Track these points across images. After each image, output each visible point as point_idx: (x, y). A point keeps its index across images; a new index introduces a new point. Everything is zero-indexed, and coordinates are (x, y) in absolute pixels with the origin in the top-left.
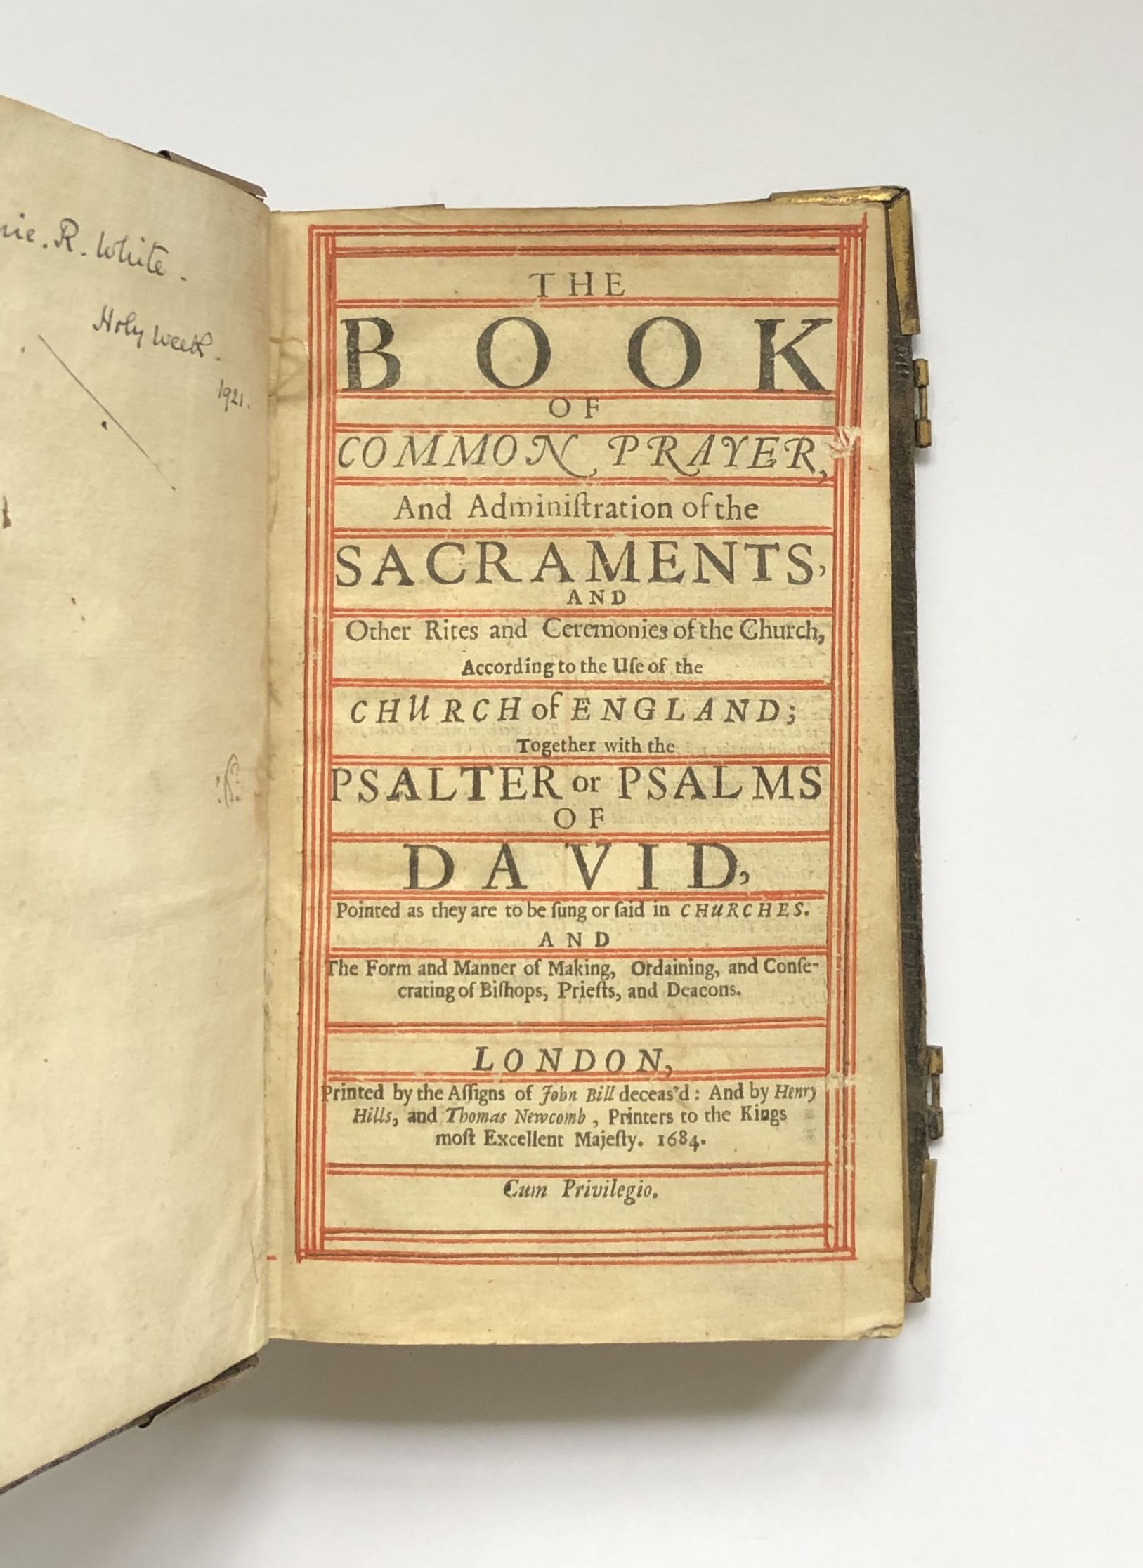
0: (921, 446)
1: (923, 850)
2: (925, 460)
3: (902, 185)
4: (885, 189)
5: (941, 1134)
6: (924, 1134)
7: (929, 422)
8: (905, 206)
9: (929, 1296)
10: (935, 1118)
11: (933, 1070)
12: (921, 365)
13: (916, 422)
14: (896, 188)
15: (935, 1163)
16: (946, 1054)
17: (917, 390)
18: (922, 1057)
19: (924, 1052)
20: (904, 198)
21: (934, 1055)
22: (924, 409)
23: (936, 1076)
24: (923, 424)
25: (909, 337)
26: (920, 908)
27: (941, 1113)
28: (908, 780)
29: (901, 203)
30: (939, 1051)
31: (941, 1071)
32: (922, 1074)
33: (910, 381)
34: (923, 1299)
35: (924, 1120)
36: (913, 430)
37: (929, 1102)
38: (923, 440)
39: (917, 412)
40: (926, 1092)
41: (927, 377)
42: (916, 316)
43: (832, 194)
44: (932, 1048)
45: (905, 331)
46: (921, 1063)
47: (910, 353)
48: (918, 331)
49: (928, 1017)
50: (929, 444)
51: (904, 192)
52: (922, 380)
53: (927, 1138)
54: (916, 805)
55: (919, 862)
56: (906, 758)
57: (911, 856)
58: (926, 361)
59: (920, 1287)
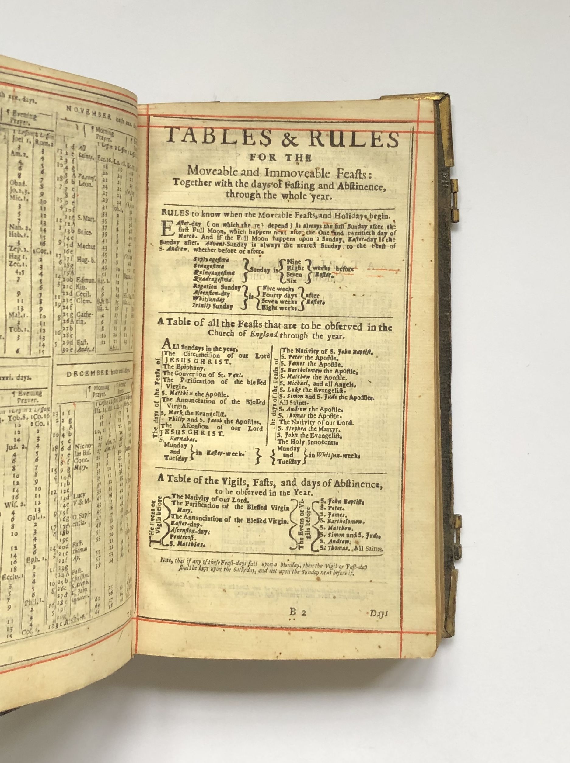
0: (454, 222)
1: (453, 420)
2: (456, 229)
3: (446, 92)
4: (437, 94)
5: (460, 557)
6: (452, 557)
7: (458, 210)
8: (448, 102)
9: (454, 635)
10: (457, 549)
11: (457, 526)
12: (455, 182)
13: (452, 210)
14: (443, 94)
15: (457, 571)
16: (462, 517)
17: (452, 194)
18: (451, 520)
19: (452, 518)
20: (447, 98)
21: (457, 518)
22: (455, 203)
23: (458, 529)
24: (455, 211)
25: (449, 168)
26: (451, 449)
27: (460, 547)
28: (446, 386)
29: (445, 102)
30: (460, 517)
31: (460, 527)
32: (451, 528)
33: (449, 190)
34: (450, 637)
35: (452, 550)
36: (450, 214)
37: (455, 541)
38: (455, 219)
39: (452, 205)
40: (453, 537)
41: (457, 188)
42: (453, 158)
43: (411, 96)
44: (456, 515)
45: (447, 165)
46: (451, 523)
47: (449, 175)
48: (453, 165)
49: (455, 501)
50: (458, 221)
51: (447, 95)
52: (455, 189)
53: (454, 558)
54: (450, 398)
55: (451, 426)
56: (445, 375)
57: (447, 422)
58: (457, 180)
59: (449, 631)
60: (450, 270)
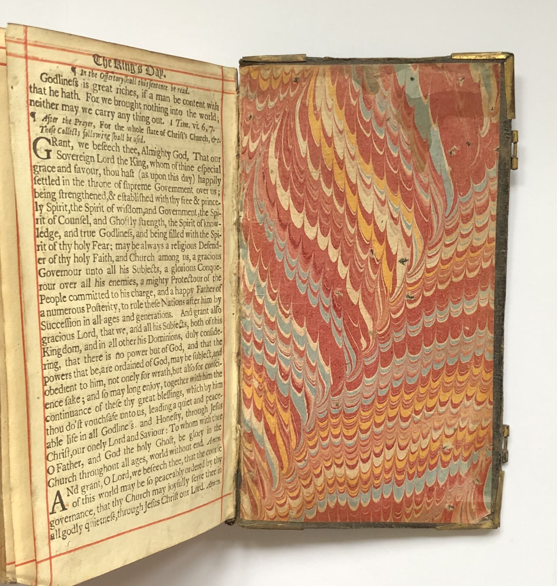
0: (513, 169)
1: (505, 344)
3: (510, 52)
4: (503, 53)
5: (507, 461)
6: (500, 461)
7: (517, 158)
8: (512, 62)
9: (499, 526)
10: (505, 455)
11: (505, 435)
12: (515, 133)
13: (512, 158)
14: (508, 53)
15: (504, 472)
16: (510, 428)
17: (513, 144)
18: (501, 430)
19: (502, 428)
20: (511, 57)
21: (506, 428)
22: (515, 152)
23: (506, 437)
24: (514, 160)
25: (510, 121)
26: (503, 368)
27: (507, 452)
29: (510, 60)
30: (508, 427)
31: (508, 435)
32: (501, 436)
33: (510, 140)
34: (497, 528)
35: (500, 455)
36: (510, 162)
37: (503, 448)
38: (514, 167)
39: (512, 154)
40: (502, 444)
41: (518, 138)
42: (514, 111)
43: (479, 55)
44: (505, 425)
45: (509, 118)
46: (500, 432)
47: (510, 127)
48: (515, 118)
49: (504, 413)
50: (517, 169)
51: (512, 55)
52: (515, 140)
53: (502, 462)
54: (503, 324)
55: (503, 348)
56: (500, 305)
57: (500, 346)
58: (517, 132)
59: (496, 523)
60: (508, 212)
